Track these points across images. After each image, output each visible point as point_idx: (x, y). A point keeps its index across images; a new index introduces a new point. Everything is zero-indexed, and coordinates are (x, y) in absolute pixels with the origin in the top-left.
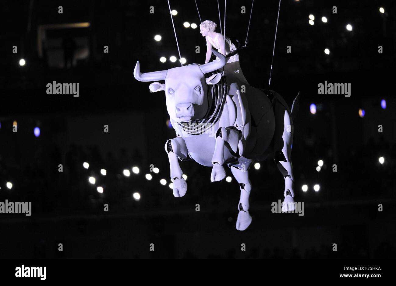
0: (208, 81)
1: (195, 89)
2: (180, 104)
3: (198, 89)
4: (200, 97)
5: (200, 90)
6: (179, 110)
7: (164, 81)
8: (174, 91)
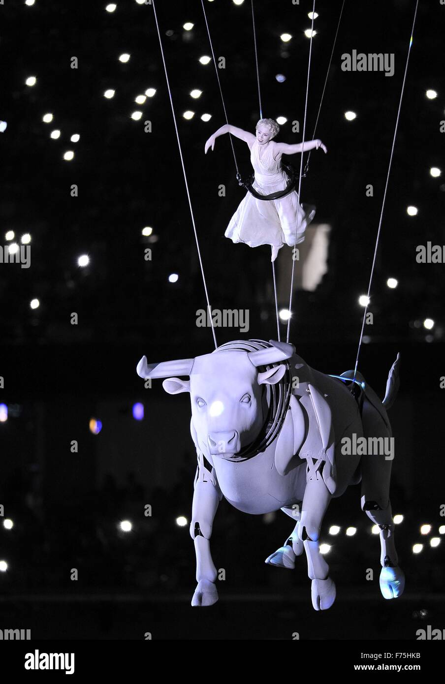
0: (263, 378)
1: (241, 401)
2: (217, 432)
3: (246, 400)
4: (250, 411)
5: (250, 399)
6: (214, 443)
7: (189, 376)
8: (205, 404)
